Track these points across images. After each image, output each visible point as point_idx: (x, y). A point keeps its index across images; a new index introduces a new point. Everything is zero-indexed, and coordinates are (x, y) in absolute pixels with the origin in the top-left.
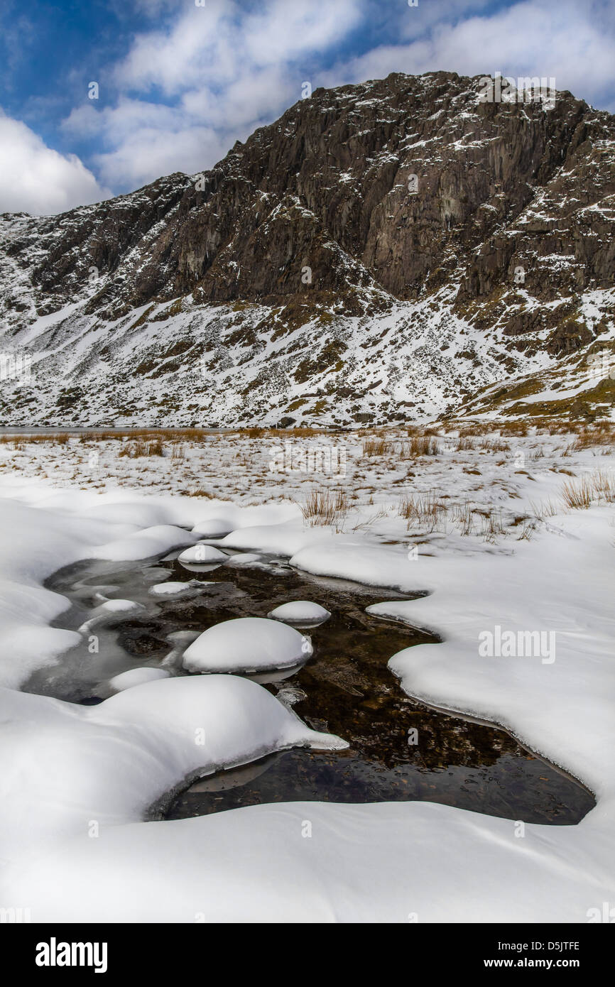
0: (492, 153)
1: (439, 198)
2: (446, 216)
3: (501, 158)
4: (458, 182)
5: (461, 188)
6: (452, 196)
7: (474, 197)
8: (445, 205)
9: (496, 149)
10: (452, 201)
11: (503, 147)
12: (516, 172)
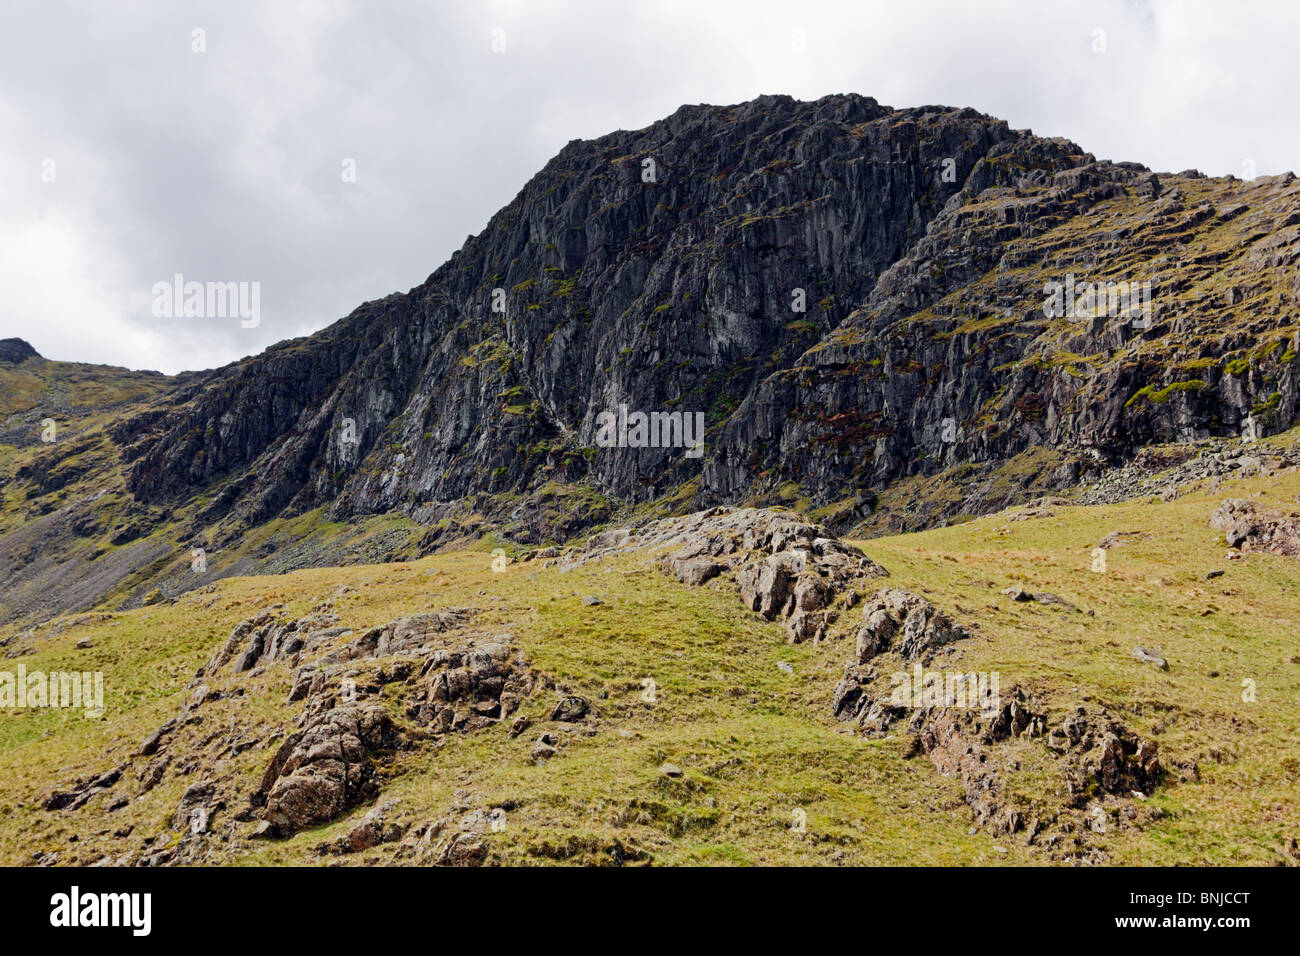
0: (812, 226)
1: (706, 313)
2: (720, 344)
3: (830, 233)
4: (741, 281)
5: (747, 292)
6: (729, 307)
7: (775, 306)
8: (718, 325)
9: (819, 218)
10: (732, 317)
11: (832, 213)
12: (858, 256)
